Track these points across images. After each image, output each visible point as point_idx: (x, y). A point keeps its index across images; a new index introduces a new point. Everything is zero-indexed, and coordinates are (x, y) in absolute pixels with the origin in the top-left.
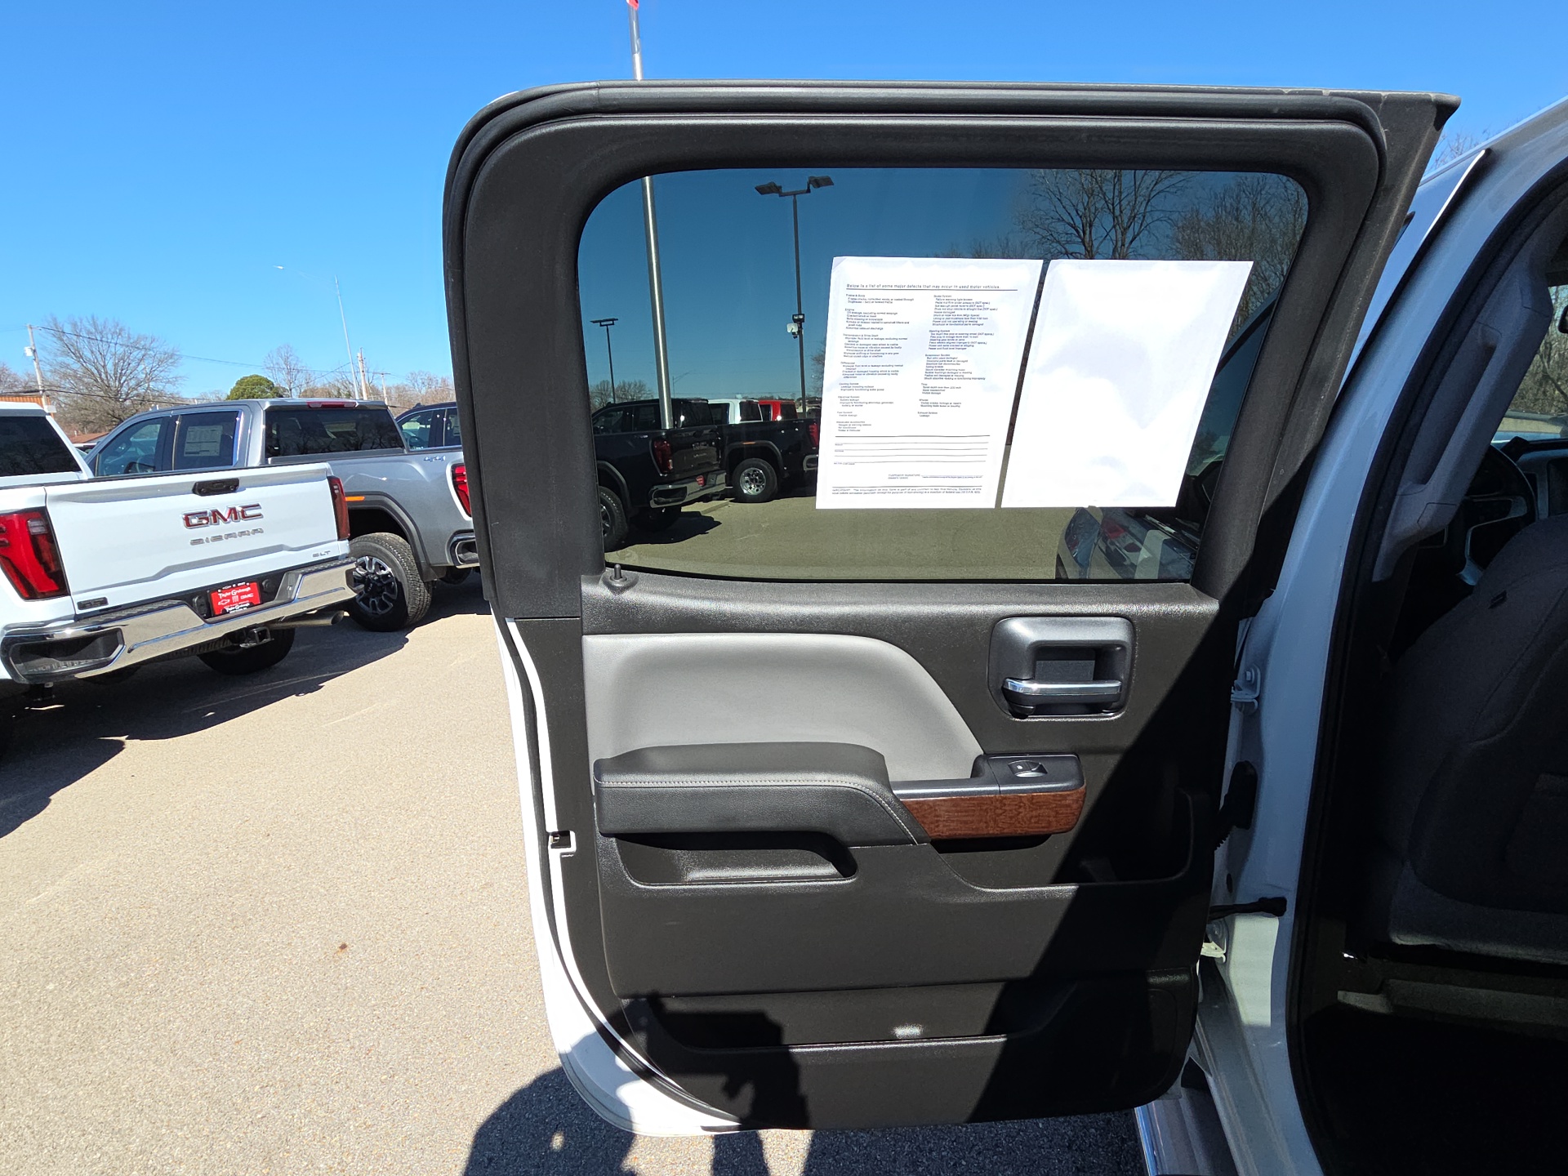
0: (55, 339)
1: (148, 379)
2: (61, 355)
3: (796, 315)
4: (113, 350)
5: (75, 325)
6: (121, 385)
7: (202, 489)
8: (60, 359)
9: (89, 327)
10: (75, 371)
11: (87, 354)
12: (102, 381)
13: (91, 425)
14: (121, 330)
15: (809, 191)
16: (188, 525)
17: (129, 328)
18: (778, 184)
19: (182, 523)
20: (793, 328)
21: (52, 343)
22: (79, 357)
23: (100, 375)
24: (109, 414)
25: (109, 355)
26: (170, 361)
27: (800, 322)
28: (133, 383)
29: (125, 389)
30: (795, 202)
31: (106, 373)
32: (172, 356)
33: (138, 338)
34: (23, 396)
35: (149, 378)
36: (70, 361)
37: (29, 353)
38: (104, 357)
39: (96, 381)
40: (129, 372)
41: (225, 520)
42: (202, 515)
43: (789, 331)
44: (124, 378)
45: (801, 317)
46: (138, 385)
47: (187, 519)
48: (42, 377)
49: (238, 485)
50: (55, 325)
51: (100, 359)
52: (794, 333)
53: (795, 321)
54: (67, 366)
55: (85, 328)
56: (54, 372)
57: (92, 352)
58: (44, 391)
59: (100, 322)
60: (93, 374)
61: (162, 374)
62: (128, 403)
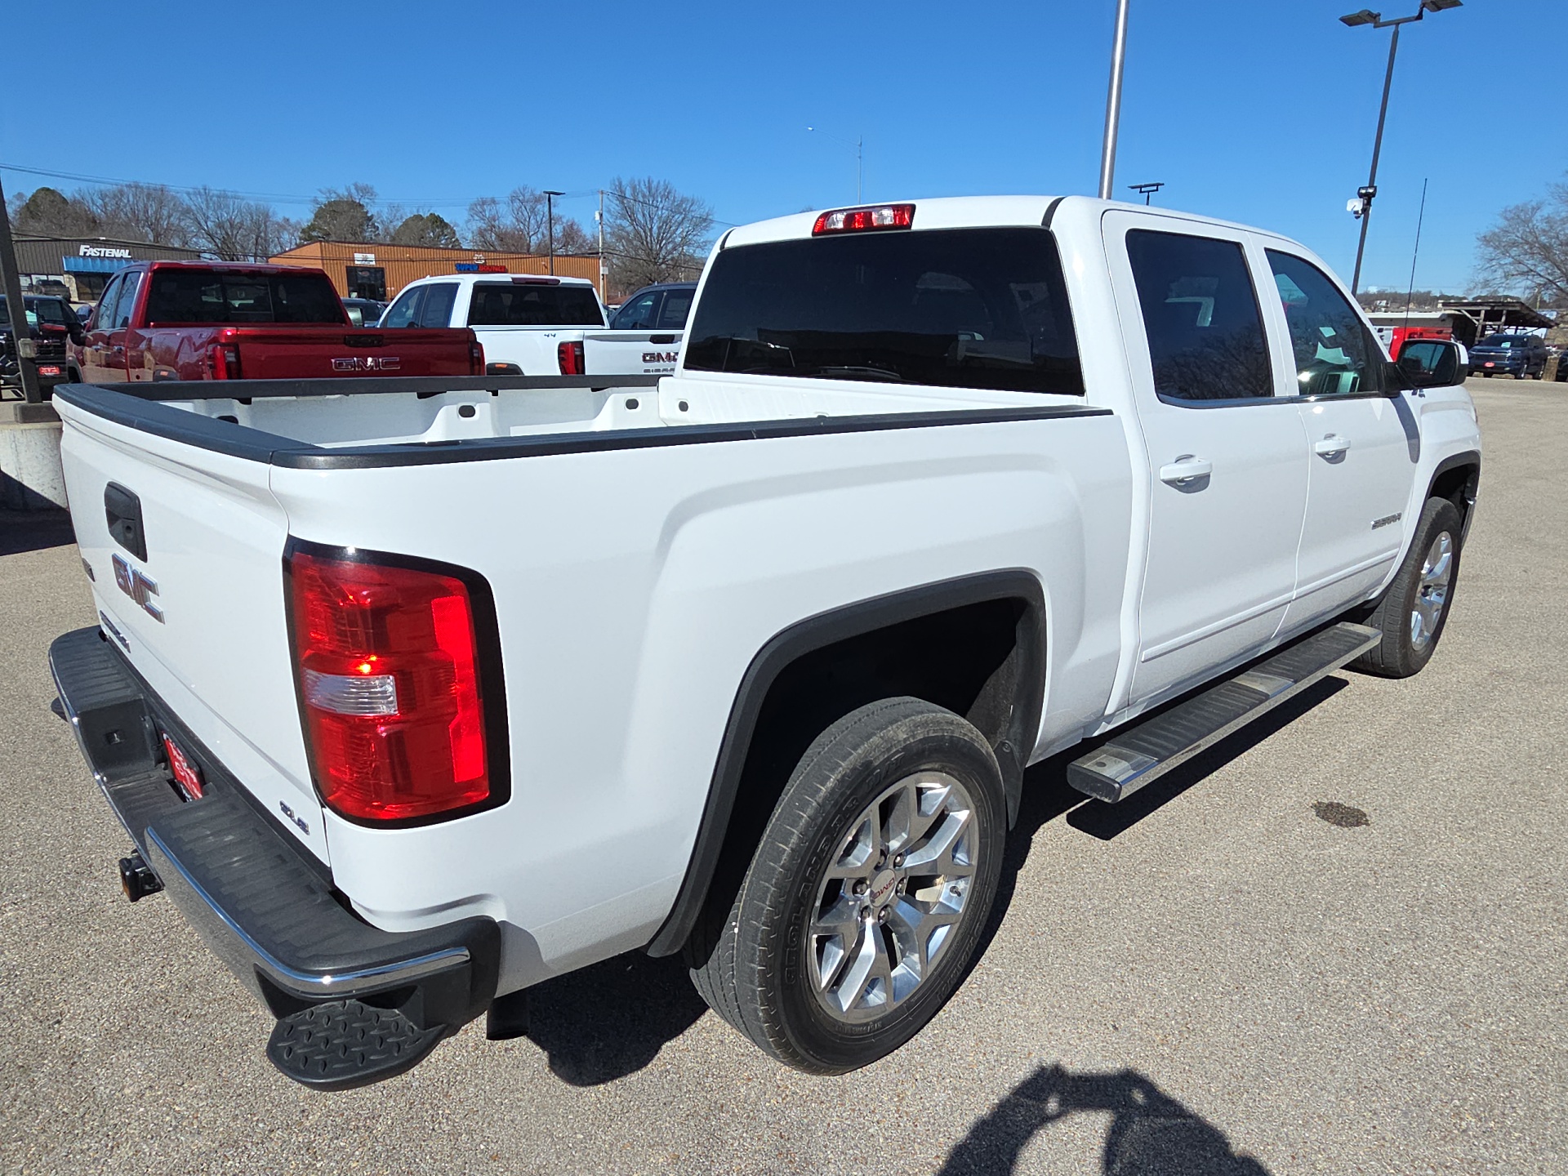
0: (618, 202)
1: (682, 244)
2: (620, 219)
3: (1363, 188)
4: (660, 213)
5: (634, 189)
6: (661, 248)
7: (656, 340)
8: (618, 222)
9: (645, 190)
10: (628, 233)
11: (640, 217)
12: (647, 243)
13: (632, 287)
14: (669, 193)
15: (1420, 17)
16: (644, 360)
17: (675, 191)
18: (1375, 12)
19: (642, 359)
20: (1357, 204)
21: (615, 206)
22: (633, 220)
23: (647, 238)
24: (647, 277)
25: (656, 218)
26: (704, 225)
27: (1368, 198)
28: (670, 246)
29: (663, 252)
30: (1396, 34)
31: (651, 235)
32: (705, 220)
33: (681, 201)
34: (587, 257)
35: (685, 241)
36: (625, 223)
37: (597, 217)
38: (652, 219)
39: (642, 243)
40: (669, 235)
41: (663, 360)
42: (652, 355)
43: (1349, 208)
44: (664, 242)
45: (1371, 191)
46: (674, 249)
47: (644, 357)
48: (603, 239)
49: (673, 339)
50: (620, 188)
51: (648, 223)
52: (1356, 212)
53: (1361, 196)
54: (623, 229)
55: (642, 191)
56: (612, 234)
57: (644, 215)
58: (602, 253)
59: (654, 185)
60: (641, 236)
61: (695, 238)
62: (663, 266)
